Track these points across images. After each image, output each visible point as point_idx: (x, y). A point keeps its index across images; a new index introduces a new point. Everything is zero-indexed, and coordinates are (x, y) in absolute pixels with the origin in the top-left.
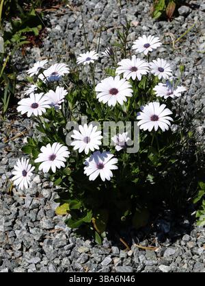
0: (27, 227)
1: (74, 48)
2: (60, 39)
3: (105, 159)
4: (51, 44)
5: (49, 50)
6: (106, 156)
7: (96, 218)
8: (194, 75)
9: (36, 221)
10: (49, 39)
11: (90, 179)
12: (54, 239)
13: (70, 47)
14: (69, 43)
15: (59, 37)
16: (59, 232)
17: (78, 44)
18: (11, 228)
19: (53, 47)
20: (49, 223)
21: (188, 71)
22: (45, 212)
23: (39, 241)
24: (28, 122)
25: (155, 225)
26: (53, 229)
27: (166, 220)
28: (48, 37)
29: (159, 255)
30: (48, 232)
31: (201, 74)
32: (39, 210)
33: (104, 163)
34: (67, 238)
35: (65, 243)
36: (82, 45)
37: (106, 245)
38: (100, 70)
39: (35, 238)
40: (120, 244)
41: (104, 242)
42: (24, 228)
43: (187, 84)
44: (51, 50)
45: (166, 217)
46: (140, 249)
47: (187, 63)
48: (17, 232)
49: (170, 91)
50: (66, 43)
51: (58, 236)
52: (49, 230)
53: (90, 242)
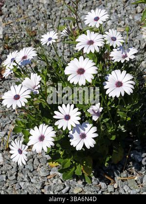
0: (29, 177)
1: (27, 10)
2: (14, 5)
3: (86, 129)
4: (8, 10)
5: (9, 16)
6: (86, 127)
7: (83, 165)
8: (125, 16)
9: (34, 170)
10: (6, 7)
11: (77, 149)
12: (52, 184)
13: (24, 11)
14: (22, 7)
15: (14, 3)
16: (54, 178)
17: (30, 6)
18: (16, 181)
19: (10, 13)
20: (45, 171)
21: (120, 13)
22: (39, 160)
23: (41, 189)
24: (8, 84)
25: (129, 156)
26: (49, 175)
27: (137, 150)
28: (5, 6)
29: (139, 182)
30: (46, 178)
31: (131, 14)
32: (34, 159)
33: (85, 132)
34: (63, 182)
35: (62, 188)
36: (33, 7)
37: (95, 183)
38: (51, 26)
39: (37, 187)
40: (105, 179)
41: (93, 181)
42: (26, 179)
43: (122, 25)
44: (10, 16)
45: (136, 148)
46: (123, 181)
47: (117, 6)
48: (22, 184)
49: (124, 54)
50: (20, 8)
51: (54, 181)
52: (46, 176)
53: (82, 182)
